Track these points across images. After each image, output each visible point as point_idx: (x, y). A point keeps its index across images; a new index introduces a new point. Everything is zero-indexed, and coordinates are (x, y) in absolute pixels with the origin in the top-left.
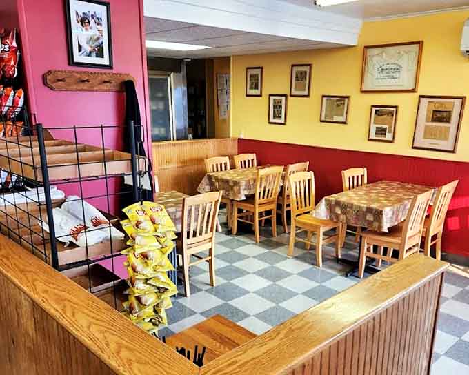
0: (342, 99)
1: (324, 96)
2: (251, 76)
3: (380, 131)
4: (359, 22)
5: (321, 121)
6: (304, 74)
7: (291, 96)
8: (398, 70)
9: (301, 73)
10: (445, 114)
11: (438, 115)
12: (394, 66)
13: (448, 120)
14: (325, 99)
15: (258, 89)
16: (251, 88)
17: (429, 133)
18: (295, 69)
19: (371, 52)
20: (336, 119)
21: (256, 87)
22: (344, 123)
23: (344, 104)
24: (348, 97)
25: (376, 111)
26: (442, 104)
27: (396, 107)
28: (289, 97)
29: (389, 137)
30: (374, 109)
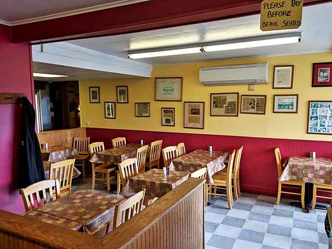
0: (146, 105)
1: (136, 103)
2: (92, 92)
3: (168, 121)
4: (151, 66)
5: (136, 117)
6: (124, 91)
7: (118, 103)
8: (172, 90)
9: (122, 91)
10: (197, 110)
11: (193, 111)
12: (170, 88)
13: (198, 113)
14: (137, 105)
15: (97, 98)
16: (93, 99)
17: (191, 120)
18: (119, 89)
19: (158, 80)
20: (144, 115)
21: (96, 98)
22: (149, 117)
23: (147, 107)
24: (149, 103)
25: (164, 110)
26: (195, 106)
27: (173, 108)
28: (117, 104)
29: (172, 123)
30: (163, 110)
